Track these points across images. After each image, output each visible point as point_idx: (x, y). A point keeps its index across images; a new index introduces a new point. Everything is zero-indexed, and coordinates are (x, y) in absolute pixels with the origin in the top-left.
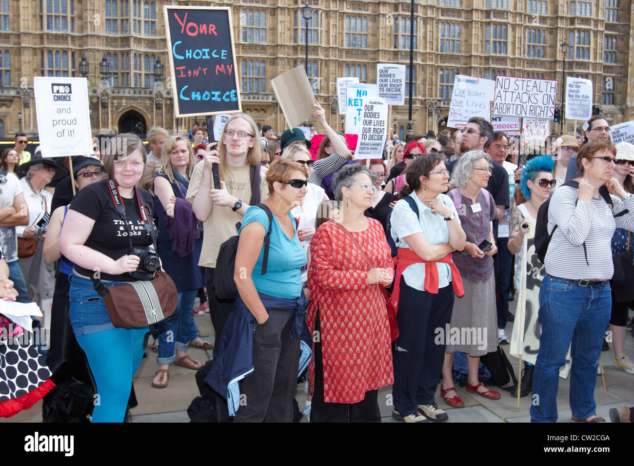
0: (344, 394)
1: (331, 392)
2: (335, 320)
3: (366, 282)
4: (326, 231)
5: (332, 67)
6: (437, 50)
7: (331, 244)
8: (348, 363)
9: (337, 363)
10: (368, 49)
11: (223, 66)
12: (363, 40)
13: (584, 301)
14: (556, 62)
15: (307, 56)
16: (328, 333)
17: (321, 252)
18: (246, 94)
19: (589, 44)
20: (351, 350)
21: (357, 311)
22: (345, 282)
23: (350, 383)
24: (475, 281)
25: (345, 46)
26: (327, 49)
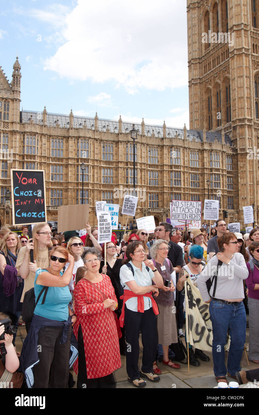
0: (98, 372)
1: (91, 372)
2: (90, 331)
3: (104, 308)
4: (81, 285)
5: (96, 193)
6: (147, 184)
7: (85, 292)
8: (99, 354)
9: (93, 355)
10: (113, 184)
11: (39, 200)
12: (111, 179)
13: (231, 312)
14: (205, 189)
15: (83, 188)
16: (87, 338)
17: (79, 297)
18: (53, 206)
19: (220, 181)
20: (100, 346)
21: (102, 325)
22: (93, 310)
23: (101, 365)
24: (165, 305)
25: (102, 183)
26: (93, 184)
